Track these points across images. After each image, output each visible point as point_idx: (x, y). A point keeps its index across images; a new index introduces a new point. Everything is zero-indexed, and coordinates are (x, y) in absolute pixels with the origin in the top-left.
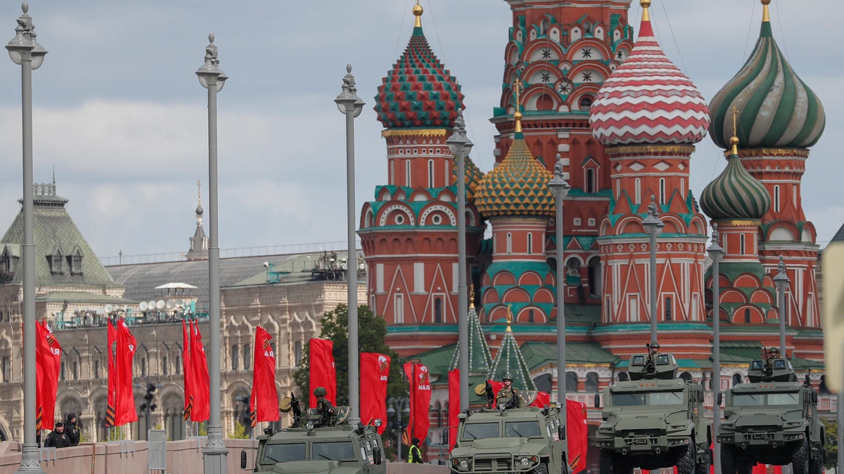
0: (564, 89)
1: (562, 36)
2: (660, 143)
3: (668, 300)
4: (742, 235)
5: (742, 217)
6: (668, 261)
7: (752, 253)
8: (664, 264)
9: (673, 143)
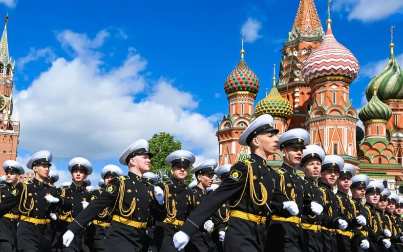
0: (298, 73)
1: (298, 54)
2: (332, 75)
3: (336, 145)
4: (378, 127)
5: (378, 118)
6: (336, 128)
7: (383, 134)
8: (334, 129)
9: (339, 75)
